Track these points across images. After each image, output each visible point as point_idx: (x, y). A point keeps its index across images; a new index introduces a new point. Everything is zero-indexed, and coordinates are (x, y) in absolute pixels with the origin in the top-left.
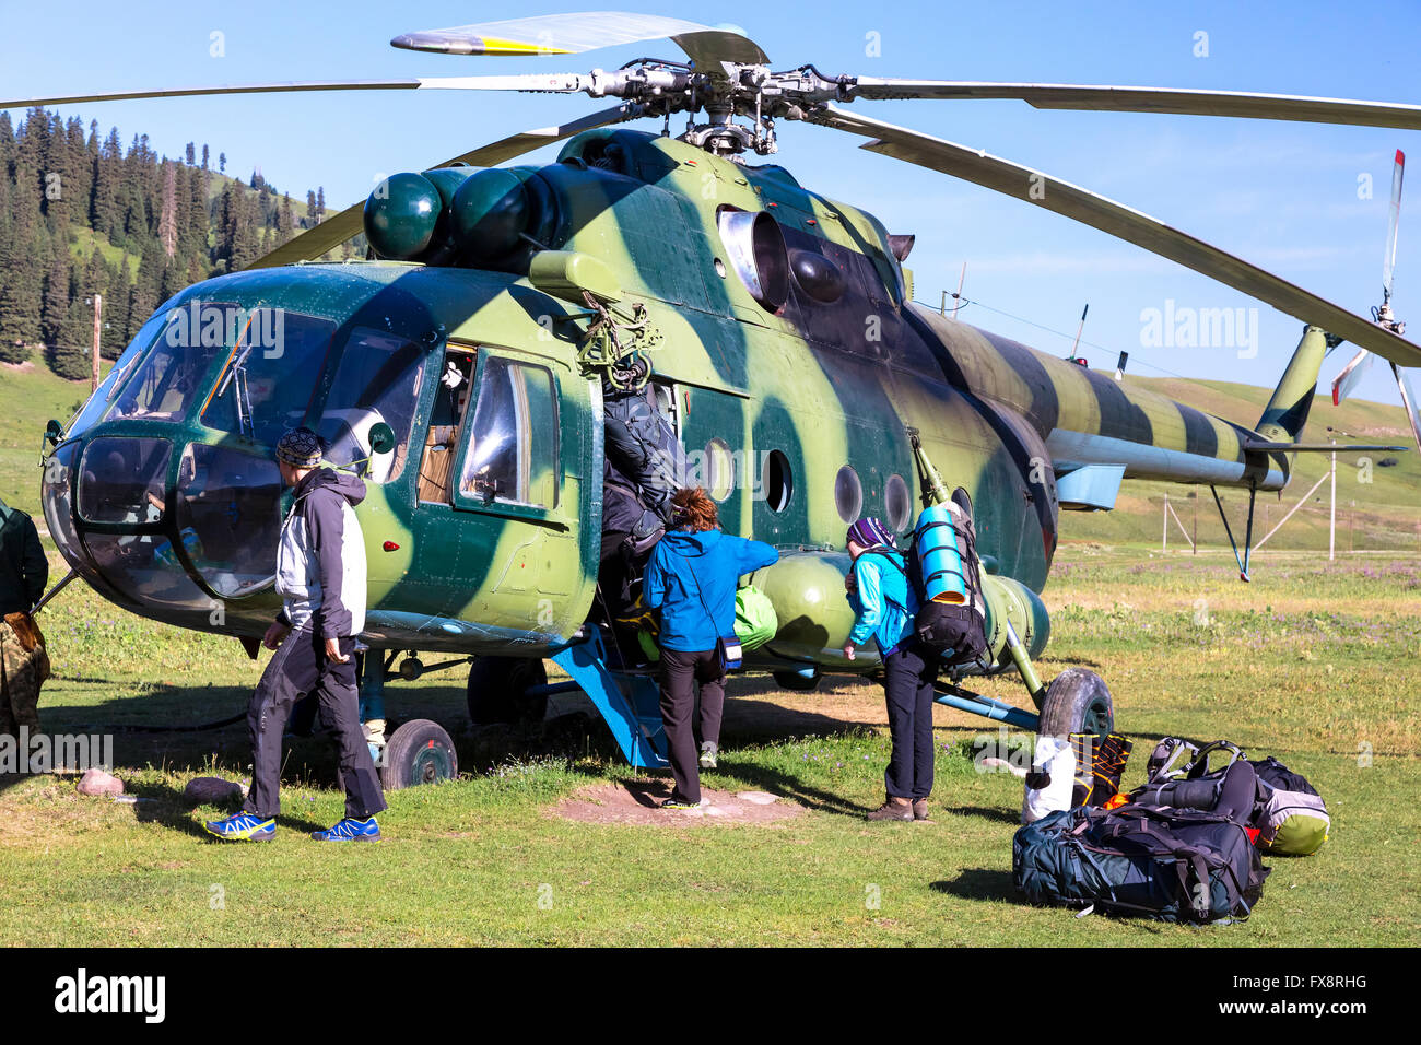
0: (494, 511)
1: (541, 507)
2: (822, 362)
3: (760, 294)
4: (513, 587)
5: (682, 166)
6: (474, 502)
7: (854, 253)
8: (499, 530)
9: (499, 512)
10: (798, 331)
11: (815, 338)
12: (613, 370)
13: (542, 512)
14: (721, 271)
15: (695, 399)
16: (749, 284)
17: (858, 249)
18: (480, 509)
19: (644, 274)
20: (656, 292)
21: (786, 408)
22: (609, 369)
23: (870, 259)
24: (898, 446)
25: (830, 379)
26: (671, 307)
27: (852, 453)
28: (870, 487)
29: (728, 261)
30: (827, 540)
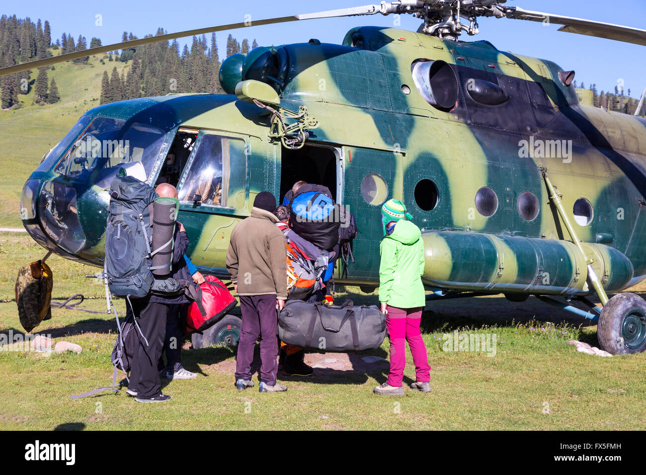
0: (200, 210)
1: (231, 208)
2: (478, 135)
3: (435, 102)
4: (217, 248)
5: (396, 41)
6: (187, 206)
7: (525, 81)
8: (205, 220)
9: (202, 211)
10: (462, 120)
11: (475, 123)
12: (285, 140)
13: (233, 211)
14: (406, 91)
15: (356, 154)
16: (428, 97)
17: (529, 78)
18: (192, 209)
19: (343, 93)
20: (352, 102)
21: (437, 158)
22: (282, 139)
23: (539, 84)
24: (530, 177)
25: (481, 143)
26: (360, 109)
27: (490, 181)
28: (505, 198)
29: (414, 86)
30: (468, 225)
